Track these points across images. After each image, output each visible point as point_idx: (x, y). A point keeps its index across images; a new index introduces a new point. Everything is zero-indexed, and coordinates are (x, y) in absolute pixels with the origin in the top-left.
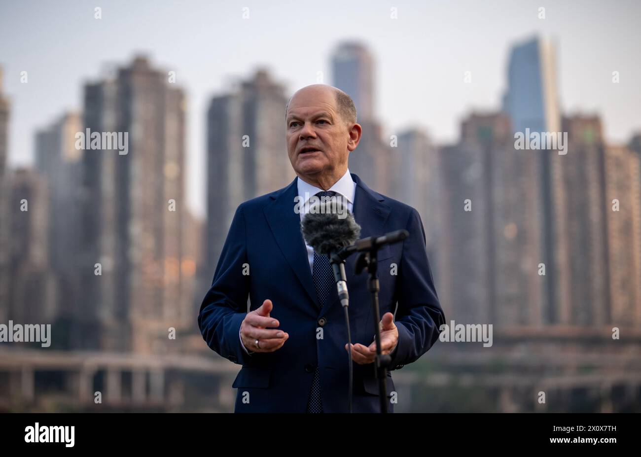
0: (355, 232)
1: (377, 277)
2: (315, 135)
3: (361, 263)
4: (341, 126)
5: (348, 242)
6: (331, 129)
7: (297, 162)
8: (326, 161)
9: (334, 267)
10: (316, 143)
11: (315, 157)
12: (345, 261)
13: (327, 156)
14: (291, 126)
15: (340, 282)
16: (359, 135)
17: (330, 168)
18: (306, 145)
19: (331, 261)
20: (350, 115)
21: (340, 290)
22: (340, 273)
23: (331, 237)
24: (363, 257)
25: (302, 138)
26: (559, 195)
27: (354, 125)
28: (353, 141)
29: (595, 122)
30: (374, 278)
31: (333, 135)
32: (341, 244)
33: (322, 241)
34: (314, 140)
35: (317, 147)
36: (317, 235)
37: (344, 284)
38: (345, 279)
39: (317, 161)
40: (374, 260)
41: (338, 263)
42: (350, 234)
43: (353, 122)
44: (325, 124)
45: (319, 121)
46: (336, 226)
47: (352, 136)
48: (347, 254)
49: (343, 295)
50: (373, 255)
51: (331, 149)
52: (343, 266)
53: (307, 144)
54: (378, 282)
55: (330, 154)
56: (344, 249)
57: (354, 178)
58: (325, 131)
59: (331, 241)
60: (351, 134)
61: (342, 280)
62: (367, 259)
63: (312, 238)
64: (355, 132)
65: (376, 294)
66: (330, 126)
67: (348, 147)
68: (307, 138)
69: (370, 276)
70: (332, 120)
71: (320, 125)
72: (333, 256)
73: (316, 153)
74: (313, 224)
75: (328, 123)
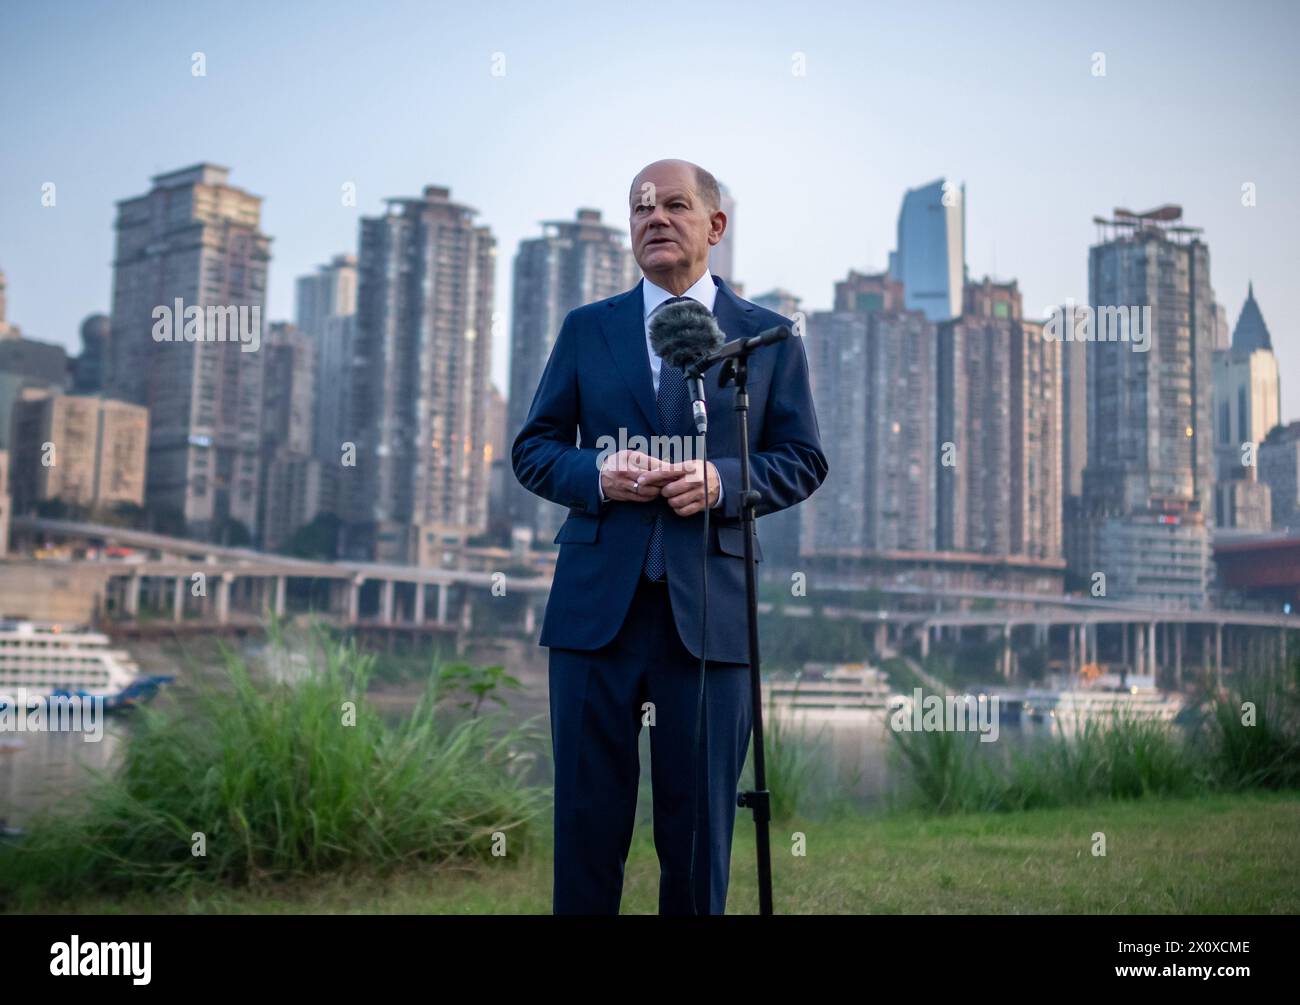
0: (718, 340)
1: (746, 390)
2: (668, 222)
3: (727, 373)
4: (701, 212)
5: (708, 353)
6: (688, 214)
7: (643, 257)
8: (681, 255)
9: (690, 383)
10: (670, 233)
11: (667, 249)
12: (703, 375)
13: (682, 248)
14: (637, 210)
15: (697, 402)
16: (724, 226)
17: (685, 264)
18: (655, 234)
19: (687, 374)
20: (713, 199)
21: (696, 412)
22: (696, 391)
23: (687, 345)
24: (729, 364)
25: (652, 226)
26: (960, 384)
27: (716, 212)
28: (716, 233)
29: (1010, 290)
30: (742, 392)
31: (692, 223)
32: (699, 354)
33: (675, 350)
34: (666, 229)
35: (670, 238)
36: (670, 341)
37: (702, 404)
38: (704, 399)
39: (670, 255)
40: (743, 369)
41: (695, 377)
42: (712, 342)
43: (716, 208)
44: (680, 208)
45: (673, 204)
46: (694, 332)
47: (715, 227)
48: (707, 365)
49: (700, 418)
50: (743, 362)
51: (688, 242)
52: (701, 382)
53: (659, 233)
54: (747, 397)
55: (687, 246)
56: (704, 358)
57: (716, 280)
58: (681, 218)
59: (687, 350)
60: (713, 223)
61: (699, 400)
62: (734, 367)
63: (662, 346)
64: (719, 222)
65: (745, 413)
66: (687, 211)
67: (709, 239)
68: (658, 225)
69: (737, 389)
70: (690, 203)
71: (675, 210)
72: (690, 368)
73: (668, 244)
74: (665, 327)
75: (684, 206)
